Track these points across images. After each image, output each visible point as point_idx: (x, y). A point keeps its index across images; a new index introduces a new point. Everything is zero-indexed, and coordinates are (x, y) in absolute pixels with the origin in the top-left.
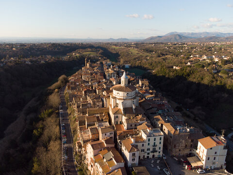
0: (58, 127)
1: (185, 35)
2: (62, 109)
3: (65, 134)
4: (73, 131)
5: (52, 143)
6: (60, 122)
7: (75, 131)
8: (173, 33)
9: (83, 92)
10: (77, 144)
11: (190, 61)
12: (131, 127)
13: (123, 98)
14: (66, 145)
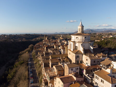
0: (27, 72)
1: (94, 30)
2: (30, 61)
3: (32, 77)
4: (39, 74)
5: (21, 82)
6: (28, 69)
7: (40, 73)
8: (88, 29)
9: (45, 48)
10: (43, 81)
11: (103, 38)
12: (95, 64)
13: (81, 41)
14: (33, 85)
